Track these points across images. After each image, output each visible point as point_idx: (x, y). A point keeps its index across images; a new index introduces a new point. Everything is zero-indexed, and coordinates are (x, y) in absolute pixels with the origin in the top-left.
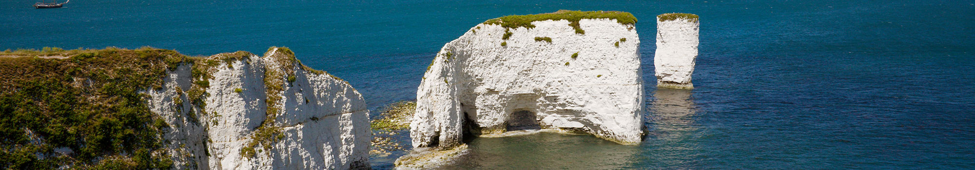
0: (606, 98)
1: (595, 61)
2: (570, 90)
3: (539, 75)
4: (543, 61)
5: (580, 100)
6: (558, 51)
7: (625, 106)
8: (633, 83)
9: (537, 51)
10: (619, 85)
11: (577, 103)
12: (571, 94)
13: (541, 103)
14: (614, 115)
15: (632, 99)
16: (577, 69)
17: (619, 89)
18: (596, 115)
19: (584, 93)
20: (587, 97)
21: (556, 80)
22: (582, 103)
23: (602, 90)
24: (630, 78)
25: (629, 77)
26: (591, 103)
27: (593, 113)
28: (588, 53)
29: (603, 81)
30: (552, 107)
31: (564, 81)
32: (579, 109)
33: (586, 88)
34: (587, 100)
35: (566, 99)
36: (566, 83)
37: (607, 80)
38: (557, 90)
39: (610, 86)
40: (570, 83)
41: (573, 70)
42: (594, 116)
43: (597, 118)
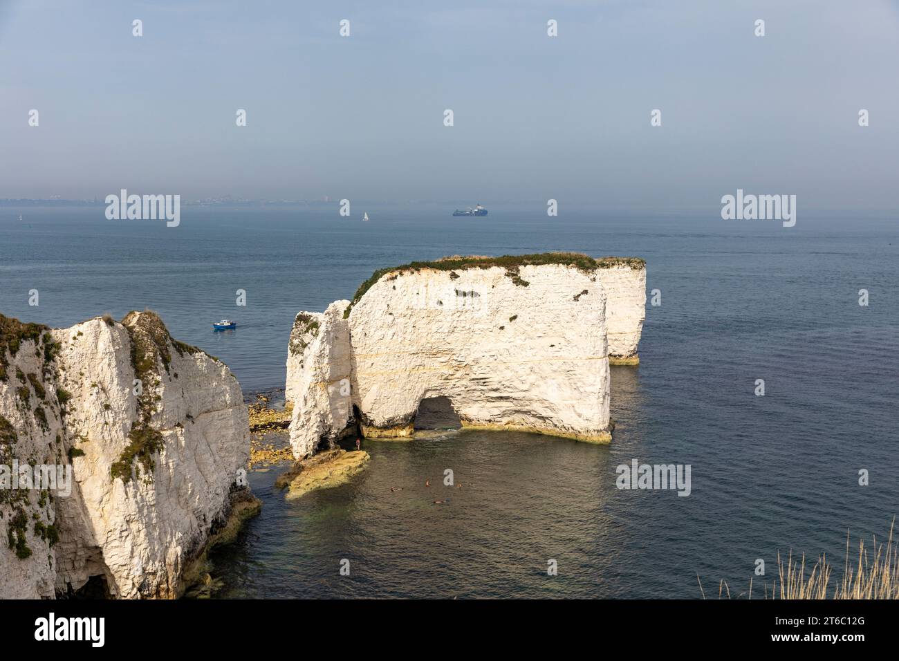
0: (561, 378)
1: (543, 326)
2: (508, 368)
3: (462, 348)
4: (467, 327)
5: (523, 382)
6: (489, 313)
7: (589, 389)
8: (600, 356)
9: (458, 314)
10: (581, 358)
11: (517, 386)
12: (508, 374)
13: (463, 388)
14: (574, 402)
15: (598, 379)
16: (517, 337)
17: (579, 364)
18: (547, 404)
19: (528, 372)
20: (532, 378)
21: (487, 355)
22: (525, 387)
23: (555, 368)
24: (596, 349)
25: (594, 347)
26: (538, 386)
27: (541, 401)
28: (533, 314)
29: (557, 354)
30: (479, 393)
31: (499, 355)
32: (520, 395)
33: (530, 364)
34: (533, 381)
35: (500, 382)
36: (502, 358)
37: (561, 353)
38: (488, 369)
39: (566, 361)
40: (508, 358)
41: (512, 339)
42: (544, 405)
43: (547, 407)
